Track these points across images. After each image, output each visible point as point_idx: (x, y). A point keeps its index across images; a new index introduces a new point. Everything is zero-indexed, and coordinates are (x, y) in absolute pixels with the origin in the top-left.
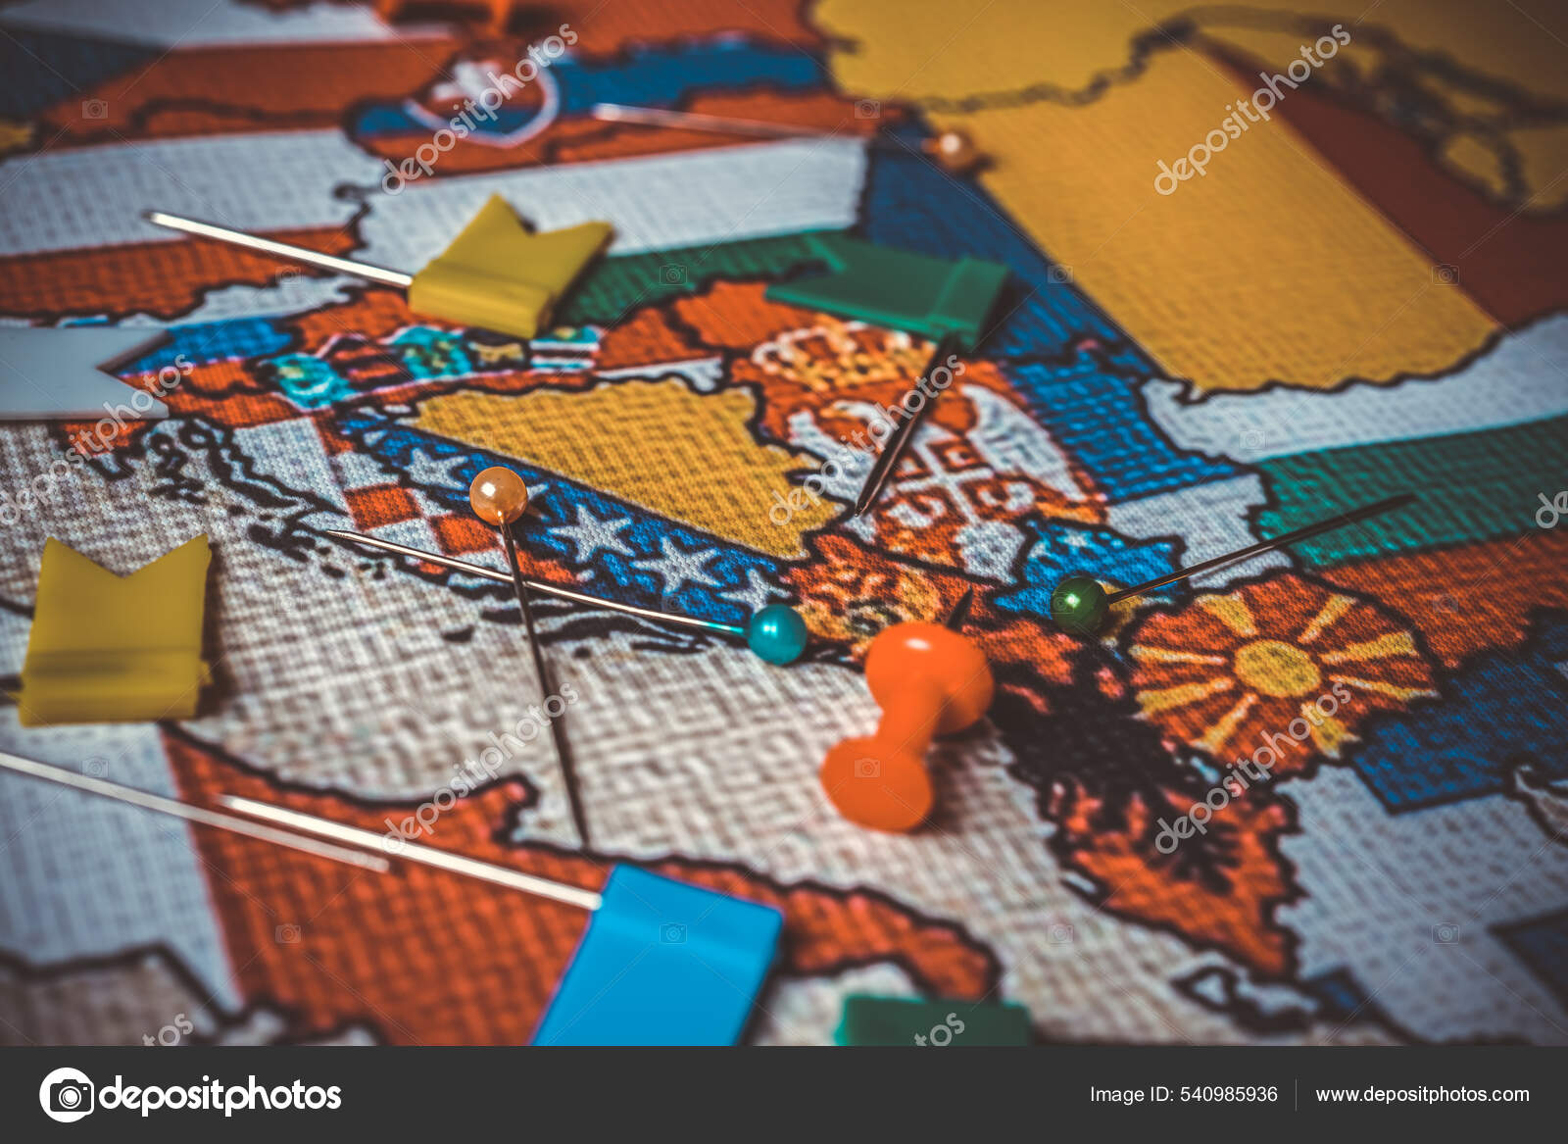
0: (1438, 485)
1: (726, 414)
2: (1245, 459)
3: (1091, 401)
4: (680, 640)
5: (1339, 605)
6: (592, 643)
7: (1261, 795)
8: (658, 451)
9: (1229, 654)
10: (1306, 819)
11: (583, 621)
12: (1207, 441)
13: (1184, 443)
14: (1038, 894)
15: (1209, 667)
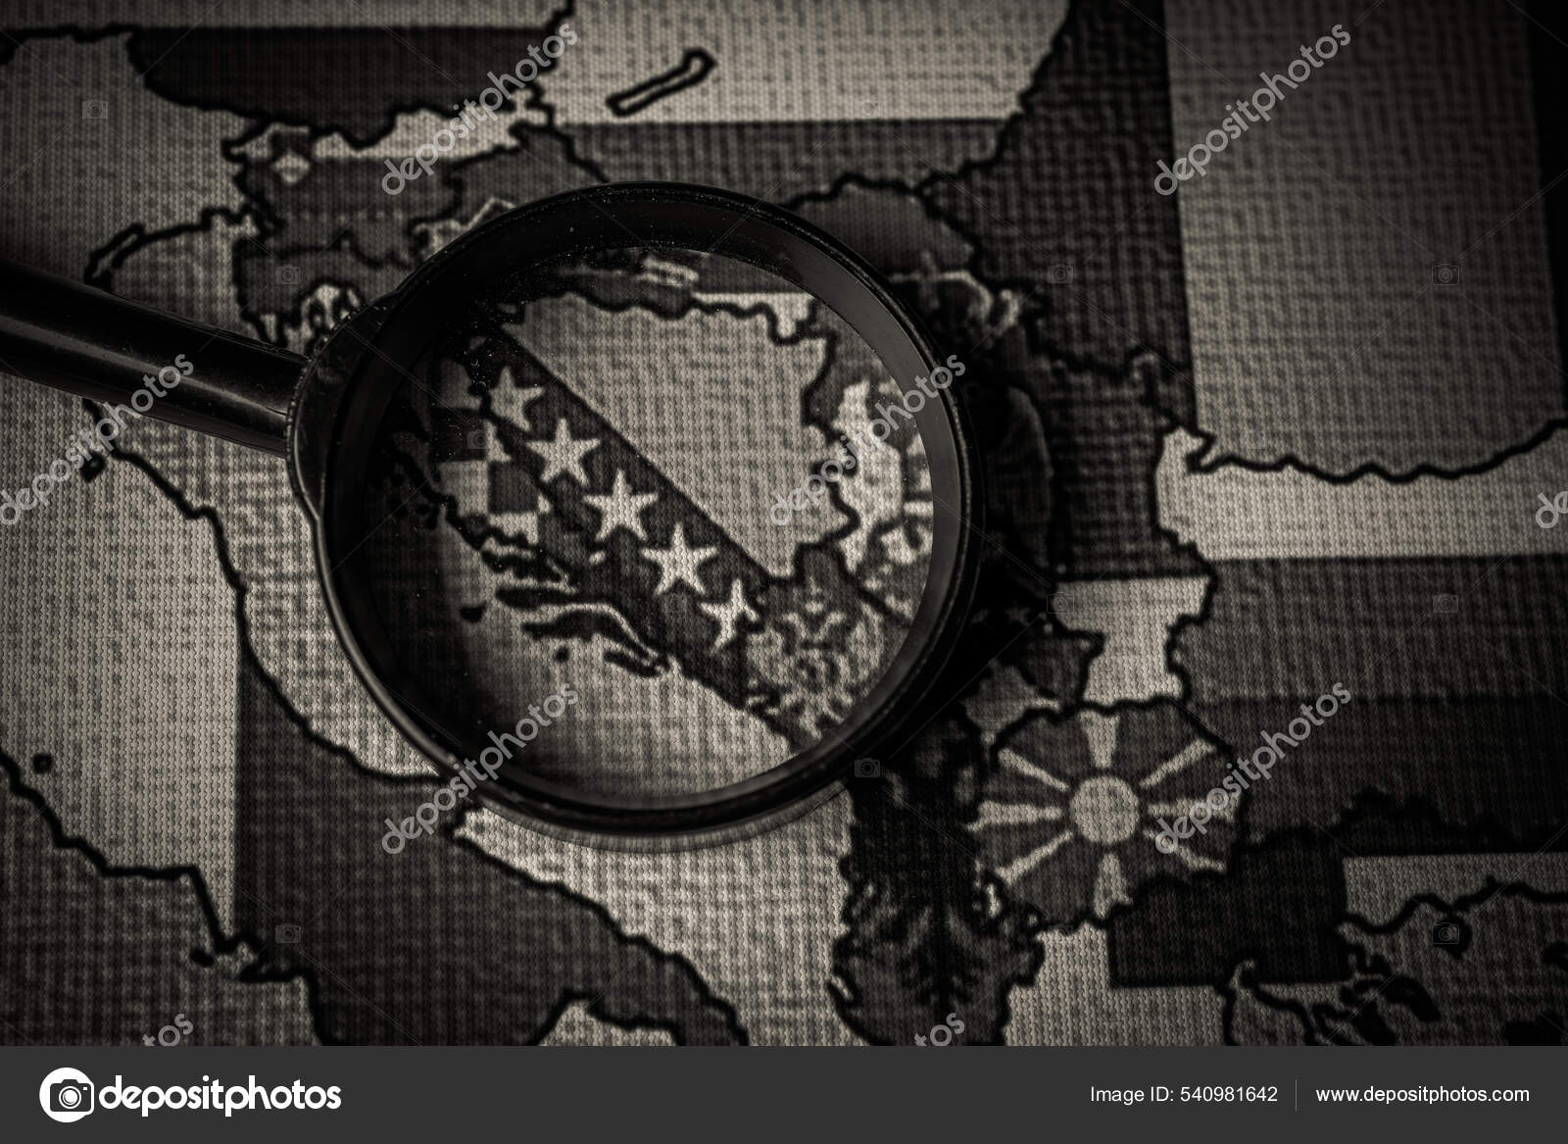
0: (1370, 623)
1: (790, 372)
2: (1208, 554)
3: (1112, 440)
4: (645, 655)
5: (1198, 749)
6: (574, 643)
7: (1022, 939)
8: (711, 414)
9: (1074, 783)
10: (1043, 975)
11: (578, 615)
12: (1186, 522)
13: (1165, 522)
14: (805, 993)
15: (1053, 790)
